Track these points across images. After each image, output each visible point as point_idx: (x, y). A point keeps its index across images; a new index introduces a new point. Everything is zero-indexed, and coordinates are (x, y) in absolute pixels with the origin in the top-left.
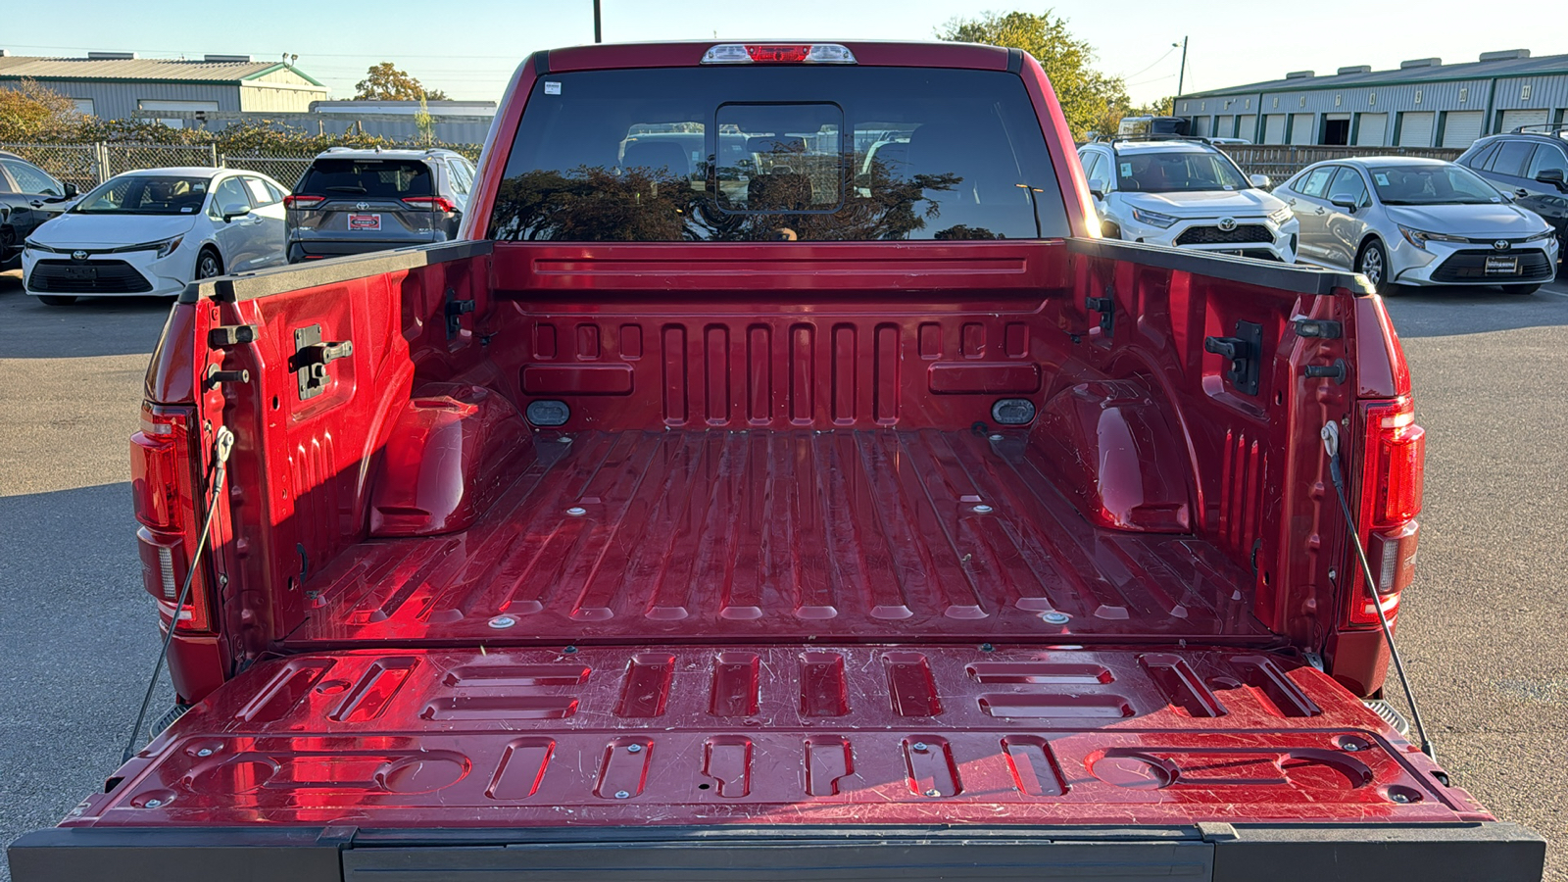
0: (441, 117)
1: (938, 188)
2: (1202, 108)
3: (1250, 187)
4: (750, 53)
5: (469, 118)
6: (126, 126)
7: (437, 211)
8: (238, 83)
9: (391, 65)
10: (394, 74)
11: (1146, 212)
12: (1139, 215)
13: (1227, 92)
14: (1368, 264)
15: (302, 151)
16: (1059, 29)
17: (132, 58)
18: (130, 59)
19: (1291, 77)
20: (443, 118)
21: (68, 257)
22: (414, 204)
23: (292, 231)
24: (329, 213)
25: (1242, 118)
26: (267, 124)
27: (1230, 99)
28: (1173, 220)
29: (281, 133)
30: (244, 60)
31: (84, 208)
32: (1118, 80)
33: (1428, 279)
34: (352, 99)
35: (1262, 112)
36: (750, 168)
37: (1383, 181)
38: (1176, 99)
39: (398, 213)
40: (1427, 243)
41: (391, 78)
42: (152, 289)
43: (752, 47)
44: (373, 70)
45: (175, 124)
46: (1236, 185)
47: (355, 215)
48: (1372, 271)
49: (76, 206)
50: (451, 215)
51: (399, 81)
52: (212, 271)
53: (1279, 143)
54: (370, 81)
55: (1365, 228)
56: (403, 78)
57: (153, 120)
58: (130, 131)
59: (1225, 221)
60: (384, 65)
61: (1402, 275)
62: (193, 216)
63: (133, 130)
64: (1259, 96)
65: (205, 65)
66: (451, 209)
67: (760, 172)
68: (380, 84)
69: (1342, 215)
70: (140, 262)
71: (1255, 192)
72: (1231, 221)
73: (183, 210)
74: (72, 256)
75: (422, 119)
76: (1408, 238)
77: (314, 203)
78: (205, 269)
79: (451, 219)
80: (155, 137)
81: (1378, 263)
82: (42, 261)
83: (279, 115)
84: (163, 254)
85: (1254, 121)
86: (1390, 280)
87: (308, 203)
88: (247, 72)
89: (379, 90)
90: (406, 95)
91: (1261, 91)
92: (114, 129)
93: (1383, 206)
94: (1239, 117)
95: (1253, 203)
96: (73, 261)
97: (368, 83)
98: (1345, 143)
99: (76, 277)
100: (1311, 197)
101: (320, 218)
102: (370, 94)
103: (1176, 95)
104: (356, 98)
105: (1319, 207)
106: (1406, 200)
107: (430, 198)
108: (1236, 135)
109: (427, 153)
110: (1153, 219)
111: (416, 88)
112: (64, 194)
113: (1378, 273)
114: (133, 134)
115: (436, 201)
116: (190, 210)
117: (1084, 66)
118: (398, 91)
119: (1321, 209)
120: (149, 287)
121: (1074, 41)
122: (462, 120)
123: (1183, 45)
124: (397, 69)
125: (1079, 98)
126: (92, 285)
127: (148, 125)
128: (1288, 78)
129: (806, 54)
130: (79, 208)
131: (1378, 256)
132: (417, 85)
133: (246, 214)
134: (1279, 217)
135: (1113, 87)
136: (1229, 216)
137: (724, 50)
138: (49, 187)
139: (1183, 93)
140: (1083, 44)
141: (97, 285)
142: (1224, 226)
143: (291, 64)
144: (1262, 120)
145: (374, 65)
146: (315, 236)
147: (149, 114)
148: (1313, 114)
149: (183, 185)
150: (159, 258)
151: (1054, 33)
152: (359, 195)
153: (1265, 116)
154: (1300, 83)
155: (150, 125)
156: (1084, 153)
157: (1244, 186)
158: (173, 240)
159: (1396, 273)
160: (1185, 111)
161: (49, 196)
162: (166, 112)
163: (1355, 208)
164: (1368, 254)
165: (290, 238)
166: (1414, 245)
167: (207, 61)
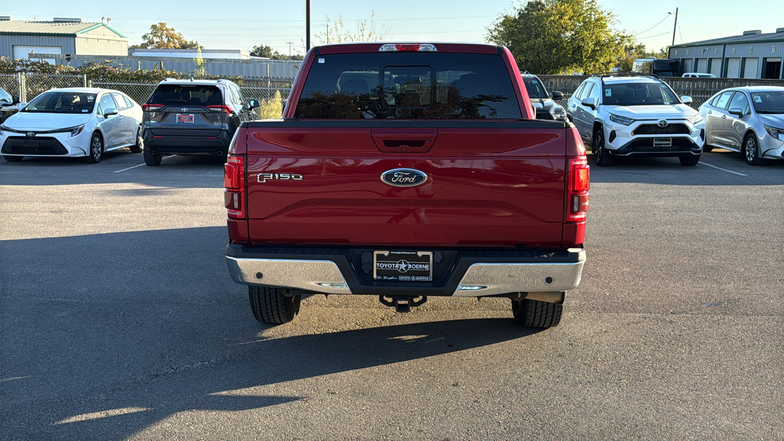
0: (210, 59)
1: (494, 101)
2: (687, 54)
3: (680, 103)
4: (397, 48)
5: (226, 60)
6: (25, 63)
7: (224, 113)
8: (74, 36)
9: (165, 24)
10: (167, 30)
11: (617, 116)
12: (613, 118)
13: (703, 44)
14: (749, 147)
15: (128, 79)
16: (594, 3)
17: (10, 20)
18: (8, 20)
19: (746, 34)
20: (211, 60)
21: (24, 135)
22: (212, 109)
23: (146, 123)
24: (167, 114)
25: (713, 60)
26: (108, 63)
27: (705, 48)
28: (632, 121)
29: (116, 68)
30: (77, 21)
31: (29, 109)
32: (632, 36)
33: (780, 155)
34: (139, 45)
35: (726, 57)
36: (394, 91)
37: (759, 100)
38: (670, 48)
39: (203, 114)
40: (780, 135)
41: (165, 32)
42: (68, 153)
43: (398, 45)
44: (154, 27)
45: (52, 62)
46: (672, 102)
47: (180, 115)
48: (751, 151)
49: (25, 108)
50: (231, 115)
51: (170, 34)
52: (98, 144)
53: (737, 77)
54: (151, 34)
55: (747, 126)
56: (172, 32)
57: (40, 59)
58: (27, 66)
59: (662, 121)
60: (161, 24)
61: (766, 153)
62: (89, 114)
63: (29, 65)
64: (723, 46)
65: (54, 24)
66: (231, 112)
67: (399, 92)
68: (158, 36)
69: (735, 120)
70: (62, 138)
71: (683, 106)
72: (665, 122)
73: (83, 111)
74: (26, 135)
75: (199, 61)
76: (769, 133)
77: (159, 108)
78: (95, 143)
79: (231, 117)
80: (41, 70)
81: (753, 147)
82: (10, 137)
83: (114, 58)
84: (74, 135)
85: (719, 63)
86: (760, 156)
87: (155, 108)
88: (80, 29)
89: (156, 40)
90: (174, 43)
91: (724, 43)
92: (18, 64)
93: (757, 114)
94: (711, 59)
95: (679, 112)
96: (27, 137)
97: (150, 35)
98: (778, 78)
99: (28, 146)
100: (720, 109)
101: (161, 116)
102: (152, 42)
103: (671, 45)
104: (142, 44)
105: (723, 115)
106: (770, 111)
107: (221, 106)
108: (709, 72)
109: (218, 82)
110: (620, 120)
111: (180, 39)
112: (12, 101)
113: (754, 152)
114: (29, 67)
115: (224, 108)
116: (87, 111)
117: (609, 26)
118: (169, 41)
119: (724, 116)
120: (66, 152)
121: (603, 10)
122: (223, 61)
123: (675, 13)
124: (168, 26)
125: (605, 48)
126: (35, 150)
127: (37, 63)
128: (744, 35)
129: (418, 48)
130: (26, 109)
131: (754, 142)
132: (181, 36)
133: (116, 114)
134: (693, 120)
135: (628, 40)
136: (664, 119)
137: (387, 46)
138: (3, 98)
139: (675, 44)
140: (609, 12)
141: (38, 150)
142: (661, 124)
143: (106, 24)
144: (725, 62)
145: (155, 24)
146: (159, 125)
147: (38, 56)
148: (758, 58)
149: (76, 98)
150: (72, 136)
151: (590, 5)
152: (183, 104)
153: (728, 59)
154: (752, 38)
155: (39, 63)
156: (586, 83)
157: (677, 102)
158: (81, 126)
159: (763, 151)
160: (676, 55)
161: (5, 103)
162: (48, 54)
163: (742, 115)
164: (749, 142)
165: (145, 126)
166: (772, 136)
167: (55, 22)
